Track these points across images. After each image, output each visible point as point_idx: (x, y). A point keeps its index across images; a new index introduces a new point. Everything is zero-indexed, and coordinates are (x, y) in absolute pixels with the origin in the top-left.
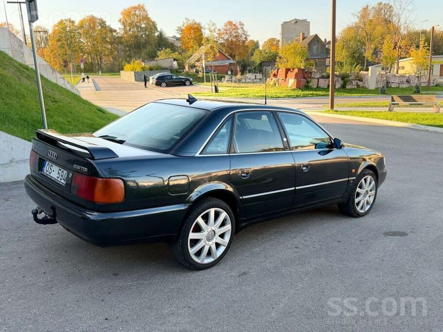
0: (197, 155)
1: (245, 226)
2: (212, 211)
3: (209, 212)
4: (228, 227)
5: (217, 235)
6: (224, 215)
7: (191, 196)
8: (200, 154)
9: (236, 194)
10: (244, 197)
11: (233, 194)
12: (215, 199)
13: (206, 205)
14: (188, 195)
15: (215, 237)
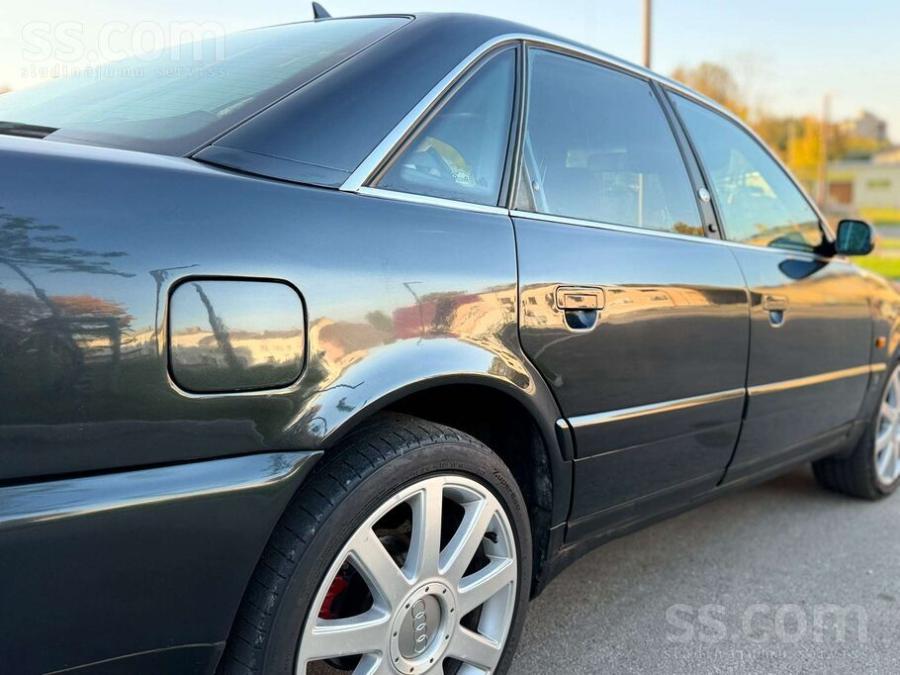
0: (354, 183)
1: (571, 558)
2: (430, 494)
3: (416, 498)
4: (505, 568)
5: (453, 618)
6: (484, 510)
7: (314, 411)
8: (367, 184)
9: (544, 408)
10: (577, 422)
11: (533, 404)
12: (445, 428)
13: (398, 460)
14: (297, 401)
15: (442, 634)
